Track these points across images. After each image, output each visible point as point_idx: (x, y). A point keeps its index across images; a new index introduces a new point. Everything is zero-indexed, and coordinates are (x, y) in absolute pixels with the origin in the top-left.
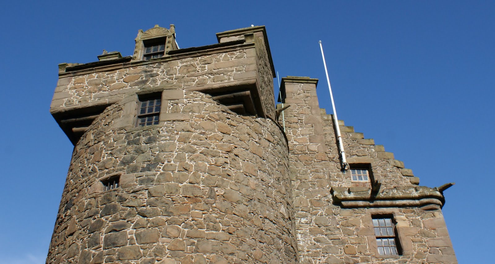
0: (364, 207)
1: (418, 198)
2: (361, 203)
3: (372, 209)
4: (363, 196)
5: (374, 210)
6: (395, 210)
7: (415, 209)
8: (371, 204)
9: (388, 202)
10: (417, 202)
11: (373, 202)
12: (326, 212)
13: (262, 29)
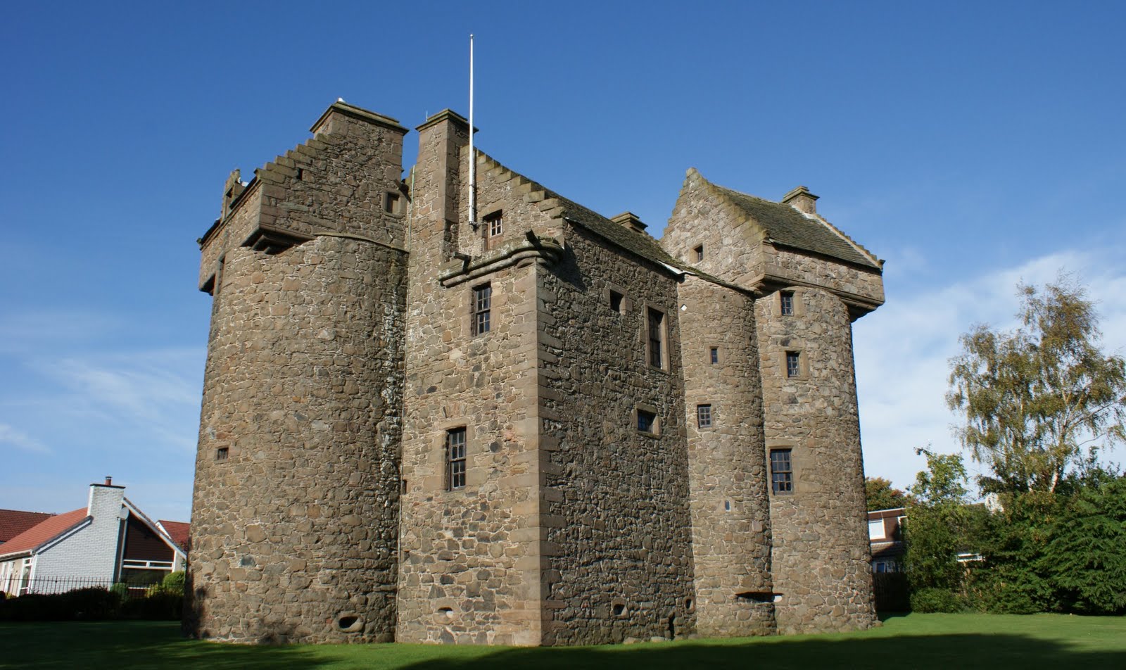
0: (464, 281)
1: (509, 255)
2: (459, 278)
3: (472, 281)
4: (457, 271)
5: (473, 283)
6: (491, 276)
7: (512, 269)
8: (468, 277)
9: (482, 270)
10: (509, 261)
11: (468, 274)
12: (434, 297)
13: (332, 109)
